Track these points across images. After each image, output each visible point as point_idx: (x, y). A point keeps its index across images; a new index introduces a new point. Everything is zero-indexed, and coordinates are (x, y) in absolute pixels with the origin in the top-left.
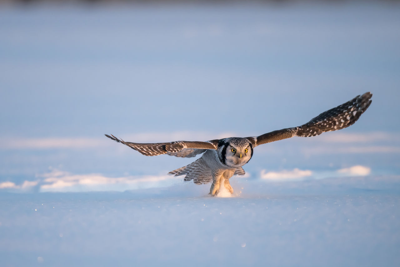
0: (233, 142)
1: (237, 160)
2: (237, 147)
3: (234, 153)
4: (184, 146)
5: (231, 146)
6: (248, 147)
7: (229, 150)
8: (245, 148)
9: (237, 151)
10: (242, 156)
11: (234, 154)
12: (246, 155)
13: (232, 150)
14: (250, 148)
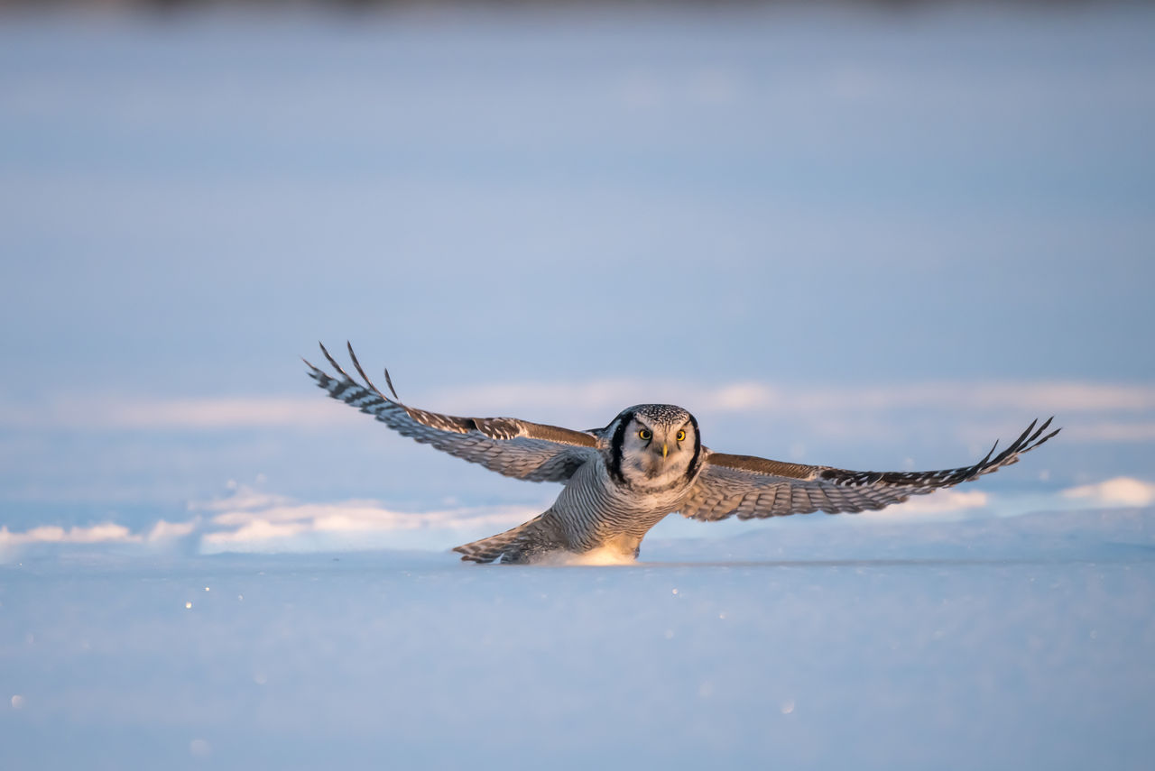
0: (645, 412)
1: (654, 461)
2: (655, 424)
3: (647, 442)
4: (520, 428)
5: (639, 423)
6: (686, 424)
7: (633, 435)
8: (677, 427)
9: (654, 438)
10: (668, 453)
11: (647, 446)
12: (679, 448)
13: (642, 434)
14: (690, 428)
